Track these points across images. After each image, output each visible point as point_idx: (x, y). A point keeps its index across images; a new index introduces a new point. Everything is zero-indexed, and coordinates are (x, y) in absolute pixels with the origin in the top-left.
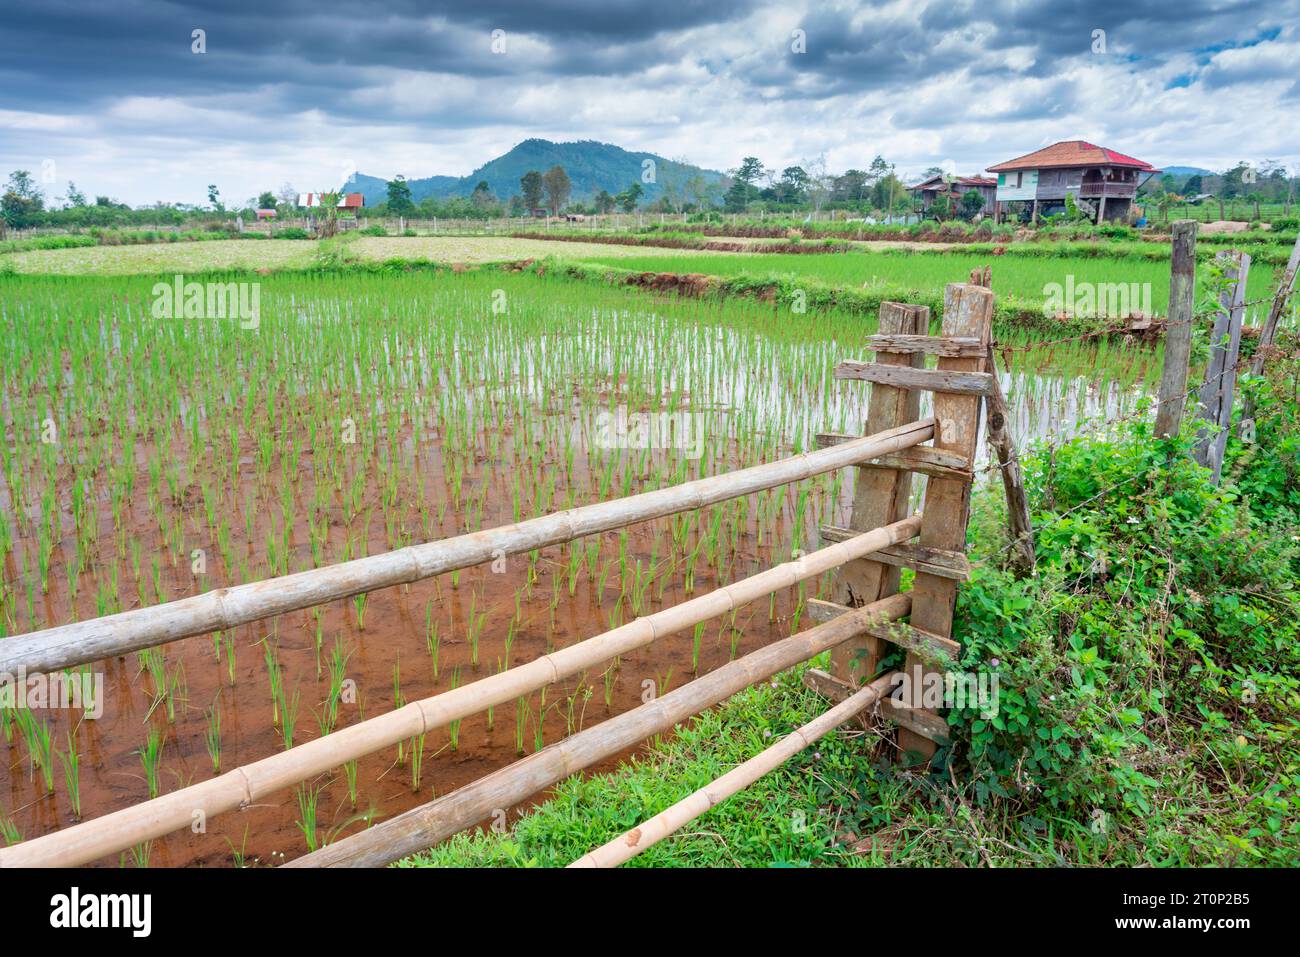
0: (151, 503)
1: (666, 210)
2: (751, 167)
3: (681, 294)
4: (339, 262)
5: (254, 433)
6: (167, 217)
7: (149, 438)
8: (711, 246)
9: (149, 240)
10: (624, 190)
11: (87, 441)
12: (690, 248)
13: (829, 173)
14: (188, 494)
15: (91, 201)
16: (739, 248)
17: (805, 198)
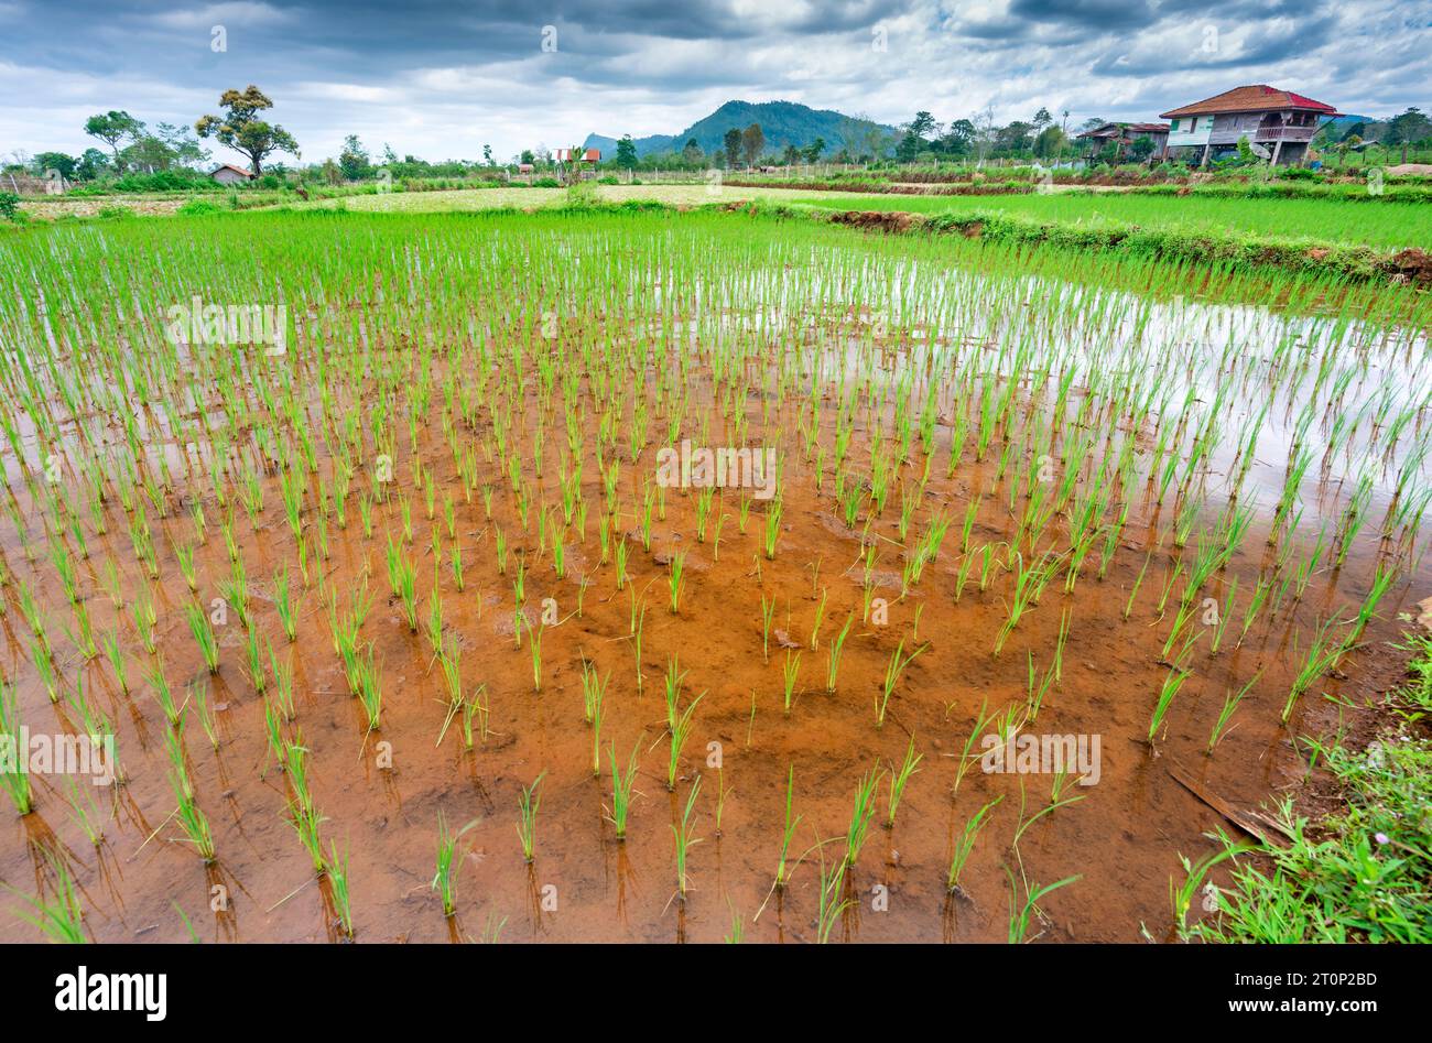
0: (446, 425)
1: (848, 161)
2: (923, 120)
3: (887, 231)
4: (586, 203)
5: (535, 353)
6: (456, 171)
7: (442, 354)
8: (895, 190)
9: (443, 187)
10: (809, 145)
11: (391, 355)
12: (875, 192)
13: (994, 125)
14: (478, 416)
15: (401, 159)
16: (922, 192)
17: (969, 148)
